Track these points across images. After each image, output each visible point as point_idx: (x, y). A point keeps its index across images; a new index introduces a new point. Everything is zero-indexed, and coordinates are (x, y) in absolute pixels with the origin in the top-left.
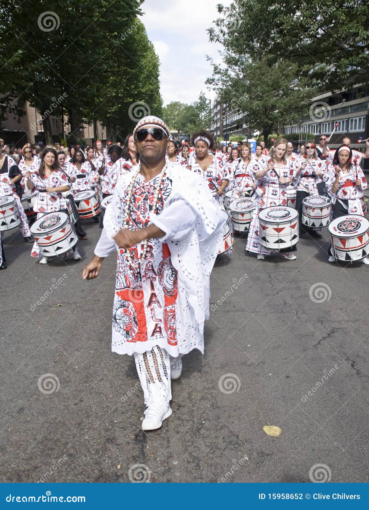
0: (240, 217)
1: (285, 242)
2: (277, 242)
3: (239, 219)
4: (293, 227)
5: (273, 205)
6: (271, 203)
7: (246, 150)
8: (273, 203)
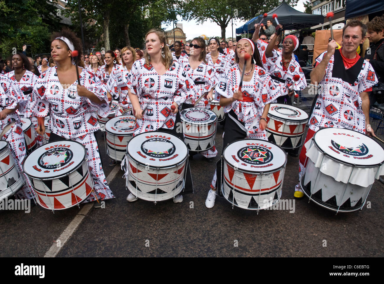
0: (117, 141)
1: (164, 192)
2: (153, 192)
3: (116, 143)
4: (179, 172)
5: (149, 130)
6: (147, 127)
7: (128, 54)
8: (150, 127)
